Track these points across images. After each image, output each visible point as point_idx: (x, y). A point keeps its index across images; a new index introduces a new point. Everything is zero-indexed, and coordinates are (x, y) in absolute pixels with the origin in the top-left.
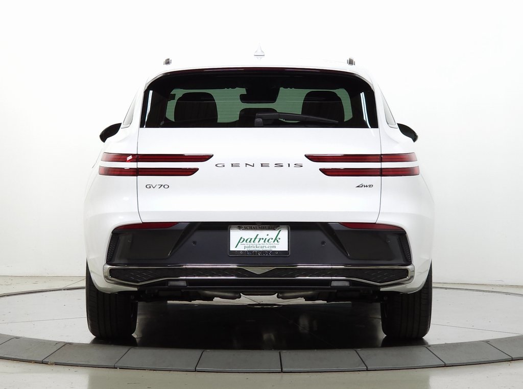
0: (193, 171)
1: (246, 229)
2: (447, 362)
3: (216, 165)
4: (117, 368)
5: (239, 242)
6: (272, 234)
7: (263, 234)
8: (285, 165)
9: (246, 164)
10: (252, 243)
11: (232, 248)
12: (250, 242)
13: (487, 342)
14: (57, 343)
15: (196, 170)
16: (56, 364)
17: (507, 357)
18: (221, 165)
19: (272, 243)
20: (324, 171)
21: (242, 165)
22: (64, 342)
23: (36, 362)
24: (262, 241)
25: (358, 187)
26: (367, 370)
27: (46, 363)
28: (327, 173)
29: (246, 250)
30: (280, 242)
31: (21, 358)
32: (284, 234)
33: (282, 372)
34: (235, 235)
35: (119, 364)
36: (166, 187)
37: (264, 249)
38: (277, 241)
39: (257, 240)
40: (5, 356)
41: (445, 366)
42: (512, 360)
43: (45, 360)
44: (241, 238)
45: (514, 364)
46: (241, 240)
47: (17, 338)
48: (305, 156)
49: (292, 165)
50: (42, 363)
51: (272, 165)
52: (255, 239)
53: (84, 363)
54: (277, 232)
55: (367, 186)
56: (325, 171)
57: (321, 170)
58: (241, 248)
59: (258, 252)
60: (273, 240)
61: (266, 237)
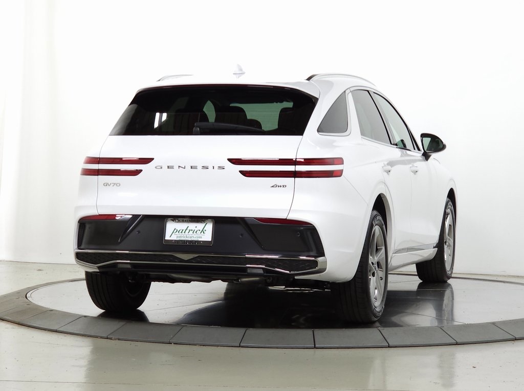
0: (137, 172)
1: (179, 221)
2: (459, 341)
3: (156, 168)
4: (172, 344)
5: (173, 232)
6: (200, 226)
7: (192, 226)
8: (211, 168)
9: (179, 167)
10: (183, 233)
11: (167, 238)
12: (181, 232)
13: (494, 323)
15: (140, 171)
17: (511, 337)
18: (159, 167)
19: (199, 234)
21: (176, 167)
23: (102, 338)
24: (191, 232)
25: (273, 187)
26: (389, 347)
28: (247, 175)
29: (178, 239)
30: (205, 233)
32: (209, 227)
33: (315, 348)
34: (170, 227)
36: (118, 185)
37: (193, 239)
38: (204, 233)
39: (187, 231)
41: (457, 344)
42: (516, 339)
44: (175, 229)
45: (517, 343)
46: (175, 231)
48: (228, 159)
49: (216, 168)
51: (200, 167)
54: (204, 225)
55: (280, 186)
56: (244, 173)
57: (241, 172)
58: (174, 238)
59: (187, 241)
60: (200, 232)
61: (195, 228)
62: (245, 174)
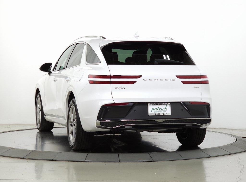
0: (134, 82)
3: (143, 80)
4: (53, 161)
5: (152, 110)
6: (164, 106)
7: (161, 107)
8: (169, 80)
9: (155, 79)
10: (157, 110)
12: (156, 110)
14: (30, 151)
15: (136, 81)
16: (29, 159)
18: (145, 80)
20: (182, 82)
21: (153, 80)
22: (32, 150)
24: (160, 109)
27: (25, 159)
30: (167, 111)
31: (15, 157)
32: (169, 107)
34: (150, 107)
35: (54, 159)
36: (124, 88)
38: (166, 109)
39: (159, 109)
40: (8, 156)
43: (25, 157)
44: (153, 108)
46: (153, 109)
47: (13, 149)
48: (176, 76)
49: (171, 80)
50: (23, 158)
51: (164, 80)
52: (158, 109)
53: (40, 159)
54: (166, 106)
57: (182, 81)
58: (153, 112)
60: (165, 109)
61: (162, 108)
62: (184, 82)
